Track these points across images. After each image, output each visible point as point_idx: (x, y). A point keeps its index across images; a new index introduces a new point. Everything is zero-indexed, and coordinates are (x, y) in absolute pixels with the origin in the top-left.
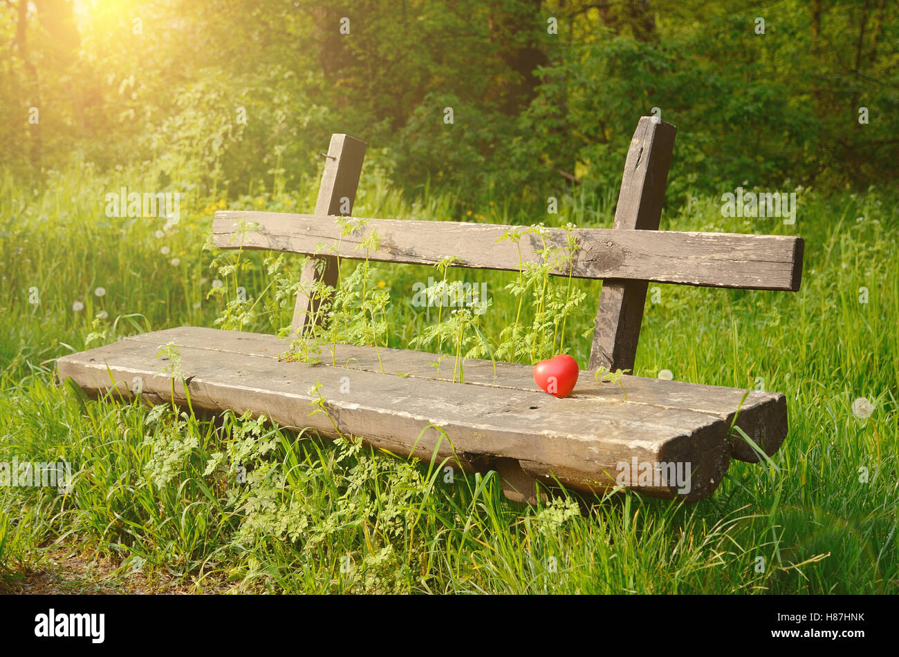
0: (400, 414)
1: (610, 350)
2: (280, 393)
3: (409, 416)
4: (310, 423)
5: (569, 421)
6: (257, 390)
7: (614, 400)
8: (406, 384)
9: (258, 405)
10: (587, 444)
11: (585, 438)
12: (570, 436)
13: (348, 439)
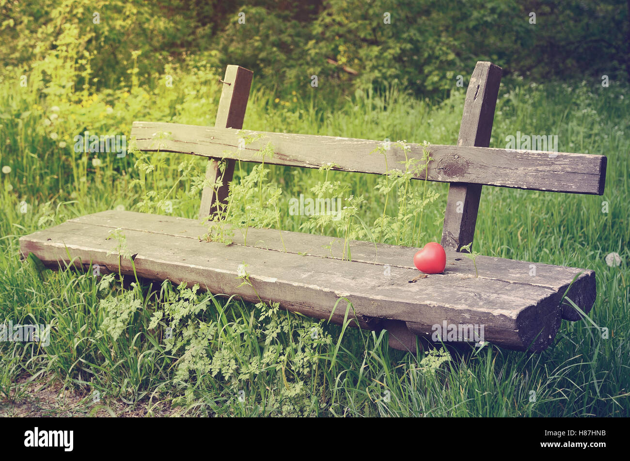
0: (311, 286)
1: (457, 235)
2: (211, 269)
3: (318, 288)
4: (236, 291)
5: (442, 293)
6: (192, 266)
7: (470, 276)
8: (306, 262)
9: (192, 277)
10: (461, 312)
11: (459, 307)
12: (447, 306)
13: (267, 303)
